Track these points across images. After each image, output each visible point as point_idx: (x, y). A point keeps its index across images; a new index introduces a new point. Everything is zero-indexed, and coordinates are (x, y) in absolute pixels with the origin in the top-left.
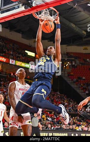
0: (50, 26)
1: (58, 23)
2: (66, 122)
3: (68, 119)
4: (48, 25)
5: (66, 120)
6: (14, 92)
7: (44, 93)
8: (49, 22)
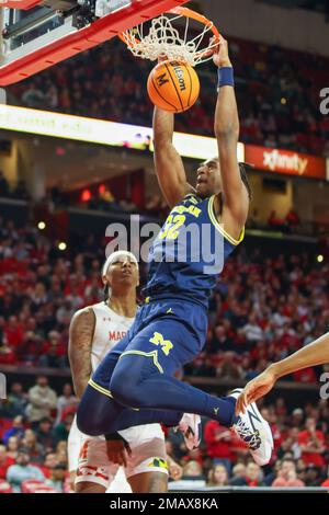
0: (178, 85)
1: (221, 64)
2: (260, 455)
3: (267, 443)
4: (167, 81)
5: (258, 446)
6: (91, 346)
7: (159, 347)
8: (171, 68)
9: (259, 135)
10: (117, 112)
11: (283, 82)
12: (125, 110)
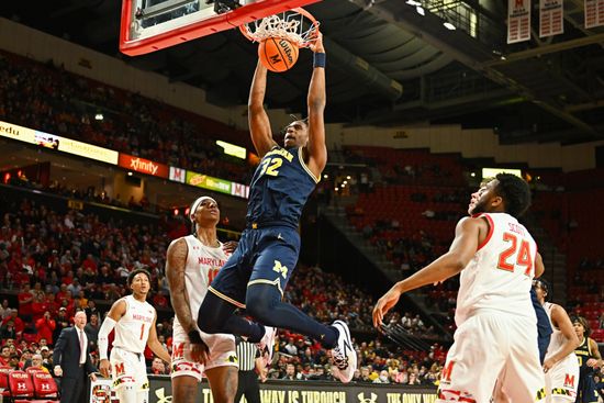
9: (128, 147)
10: (37, 123)
11: (142, 116)
12: (41, 122)
